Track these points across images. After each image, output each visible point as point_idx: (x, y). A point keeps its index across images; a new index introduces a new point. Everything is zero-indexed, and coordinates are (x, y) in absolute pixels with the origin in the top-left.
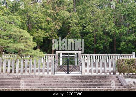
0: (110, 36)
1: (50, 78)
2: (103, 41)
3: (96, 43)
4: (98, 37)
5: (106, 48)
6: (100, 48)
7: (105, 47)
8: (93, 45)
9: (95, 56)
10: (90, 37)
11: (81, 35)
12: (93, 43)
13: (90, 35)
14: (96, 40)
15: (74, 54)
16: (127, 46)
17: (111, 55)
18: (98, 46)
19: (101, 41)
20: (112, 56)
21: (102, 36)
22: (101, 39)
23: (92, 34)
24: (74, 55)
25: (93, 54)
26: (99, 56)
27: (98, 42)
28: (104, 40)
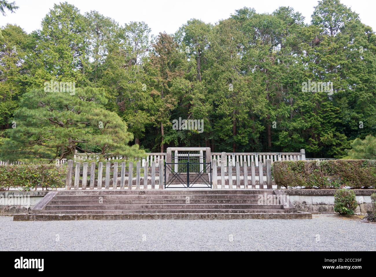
0: (260, 121)
1: (156, 194)
2: (248, 129)
3: (236, 133)
4: (241, 124)
5: (254, 141)
6: (242, 142)
7: (252, 140)
8: (231, 137)
9: (236, 156)
10: (227, 123)
11: (210, 120)
12: (232, 134)
13: (226, 119)
14: (237, 128)
15: (199, 153)
16: (290, 139)
17: (263, 153)
18: (240, 138)
19: (245, 130)
20: (264, 157)
21: (247, 121)
22: (244, 126)
23: (230, 118)
24: (198, 155)
25: (232, 152)
26: (241, 157)
27: (240, 132)
28: (250, 128)
